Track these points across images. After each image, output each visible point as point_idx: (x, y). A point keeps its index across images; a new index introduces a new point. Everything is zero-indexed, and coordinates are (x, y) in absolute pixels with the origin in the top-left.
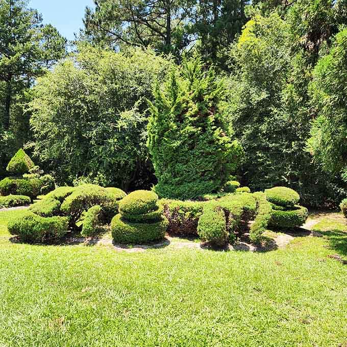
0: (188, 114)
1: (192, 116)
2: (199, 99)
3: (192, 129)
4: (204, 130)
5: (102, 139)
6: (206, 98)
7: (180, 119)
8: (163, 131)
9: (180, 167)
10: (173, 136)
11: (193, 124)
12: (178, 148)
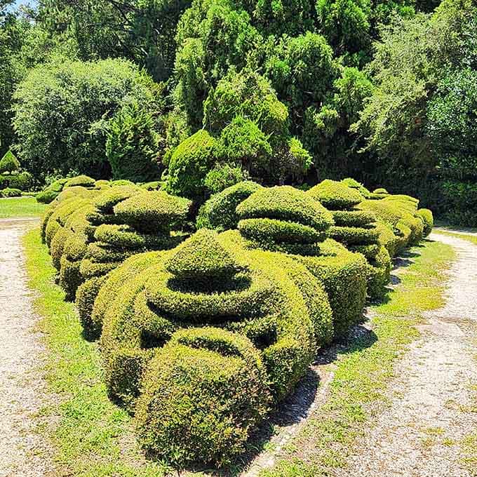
0: (128, 139)
1: (129, 140)
2: (135, 129)
3: (130, 147)
4: (137, 147)
5: (77, 142)
6: (139, 128)
7: (123, 141)
8: (114, 148)
9: (123, 168)
10: (120, 151)
11: (130, 144)
12: (122, 157)
